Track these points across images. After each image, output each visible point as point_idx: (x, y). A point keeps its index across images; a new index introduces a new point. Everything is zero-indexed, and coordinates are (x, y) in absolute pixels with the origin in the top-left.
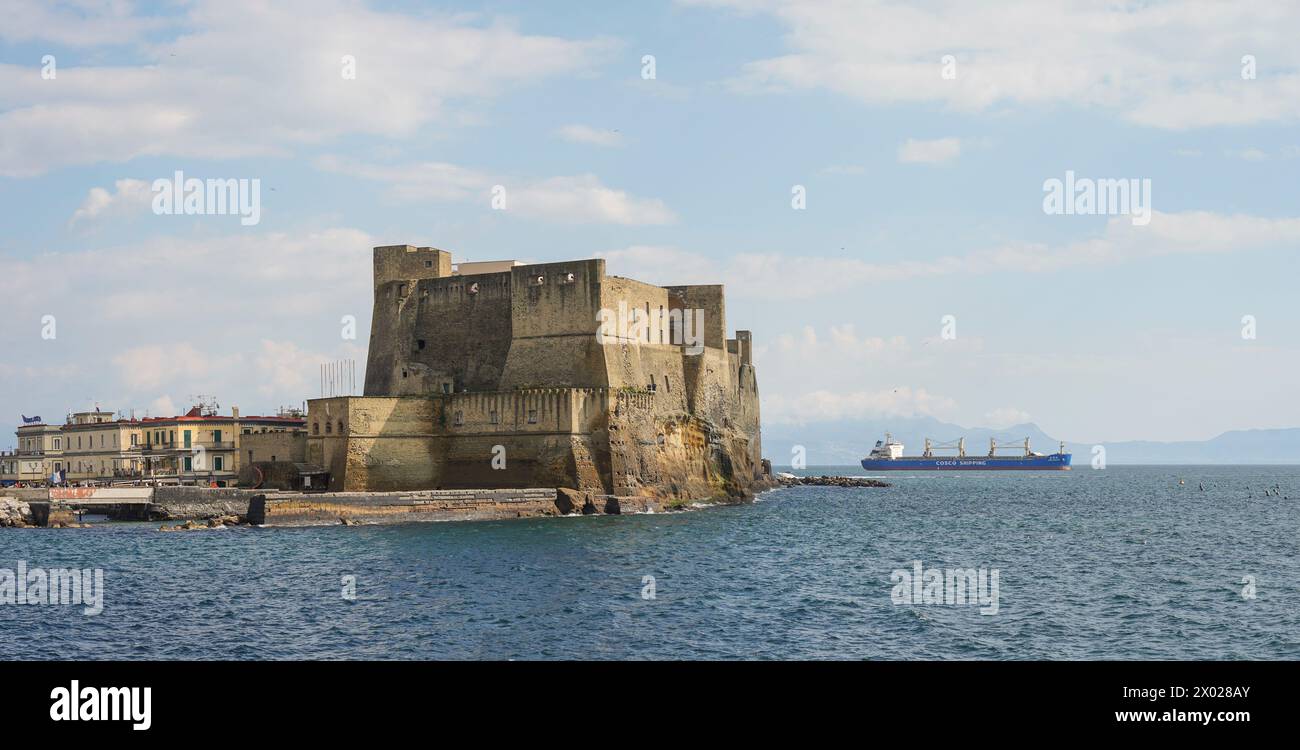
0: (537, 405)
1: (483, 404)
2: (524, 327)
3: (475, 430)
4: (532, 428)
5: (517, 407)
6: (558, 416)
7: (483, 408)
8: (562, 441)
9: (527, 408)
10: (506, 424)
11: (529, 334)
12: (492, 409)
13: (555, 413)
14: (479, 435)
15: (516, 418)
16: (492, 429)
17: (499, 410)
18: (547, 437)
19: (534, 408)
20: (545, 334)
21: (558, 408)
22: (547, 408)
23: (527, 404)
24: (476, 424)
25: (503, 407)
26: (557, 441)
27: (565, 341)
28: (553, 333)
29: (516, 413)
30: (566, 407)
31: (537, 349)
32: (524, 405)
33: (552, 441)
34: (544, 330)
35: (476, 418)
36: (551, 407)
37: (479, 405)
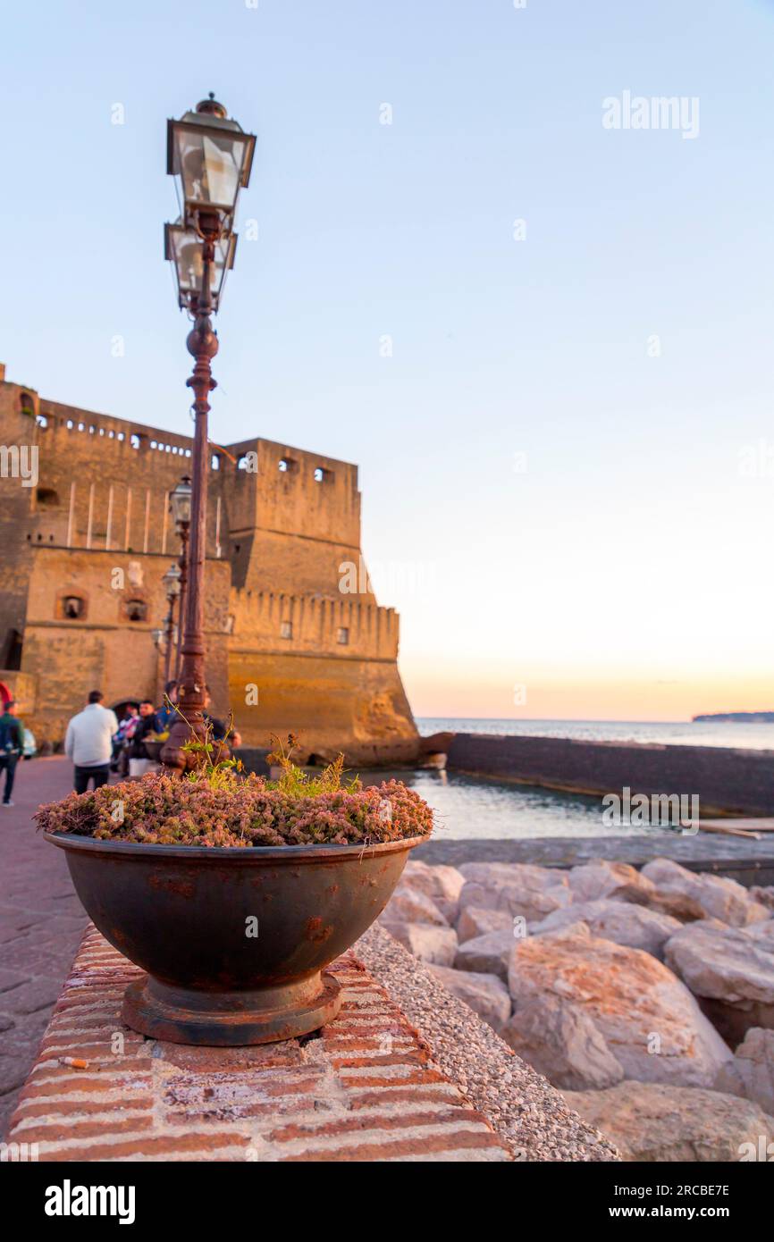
0: (350, 621)
1: (271, 609)
2: (273, 518)
3: (254, 645)
4: (343, 651)
5: (323, 620)
6: (378, 637)
7: (270, 615)
8: (385, 670)
9: (337, 623)
10: (306, 641)
11: (278, 527)
12: (286, 616)
13: (374, 635)
14: (264, 653)
15: (321, 637)
16: (285, 647)
17: (296, 621)
18: (364, 664)
19: (346, 624)
20: (299, 532)
21: (379, 629)
22: (364, 626)
23: (337, 617)
24: (258, 637)
25: (301, 618)
26: (379, 671)
27: (323, 547)
28: (308, 534)
29: (322, 628)
30: (388, 630)
31: (291, 549)
32: (332, 620)
33: (373, 669)
34: (298, 529)
35: (258, 628)
36: (369, 626)
37: (265, 610)
